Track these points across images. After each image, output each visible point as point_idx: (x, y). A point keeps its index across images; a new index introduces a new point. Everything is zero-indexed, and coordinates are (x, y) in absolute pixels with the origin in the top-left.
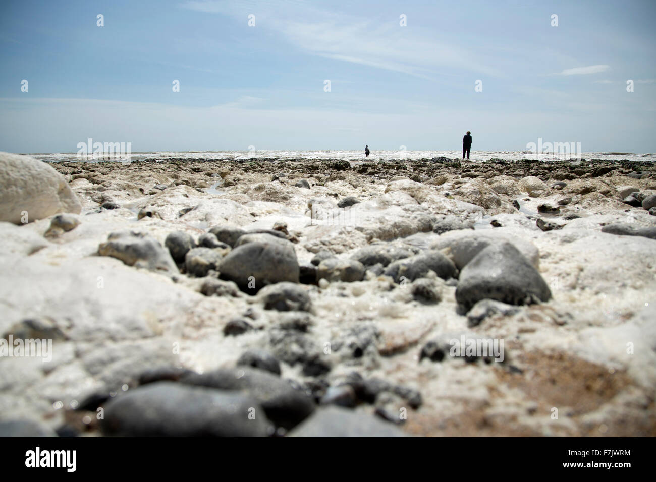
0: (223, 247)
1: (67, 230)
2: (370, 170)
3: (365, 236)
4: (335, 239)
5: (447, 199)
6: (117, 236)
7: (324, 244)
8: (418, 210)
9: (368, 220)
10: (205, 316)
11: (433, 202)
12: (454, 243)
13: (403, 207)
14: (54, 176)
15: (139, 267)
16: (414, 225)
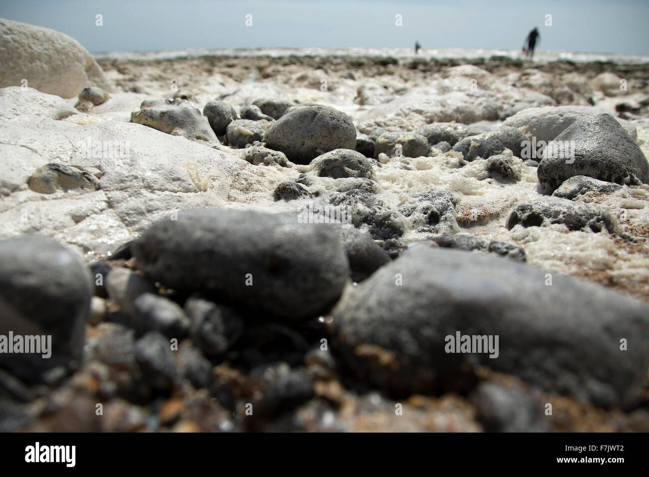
0: (269, 120)
1: (97, 104)
2: (421, 67)
3: (424, 119)
4: (391, 120)
5: (515, 89)
6: (151, 104)
7: (379, 125)
8: (484, 96)
9: (428, 103)
10: (253, 179)
11: (499, 91)
12: (534, 120)
13: (467, 92)
14: (80, 52)
15: (176, 134)
16: (479, 111)
